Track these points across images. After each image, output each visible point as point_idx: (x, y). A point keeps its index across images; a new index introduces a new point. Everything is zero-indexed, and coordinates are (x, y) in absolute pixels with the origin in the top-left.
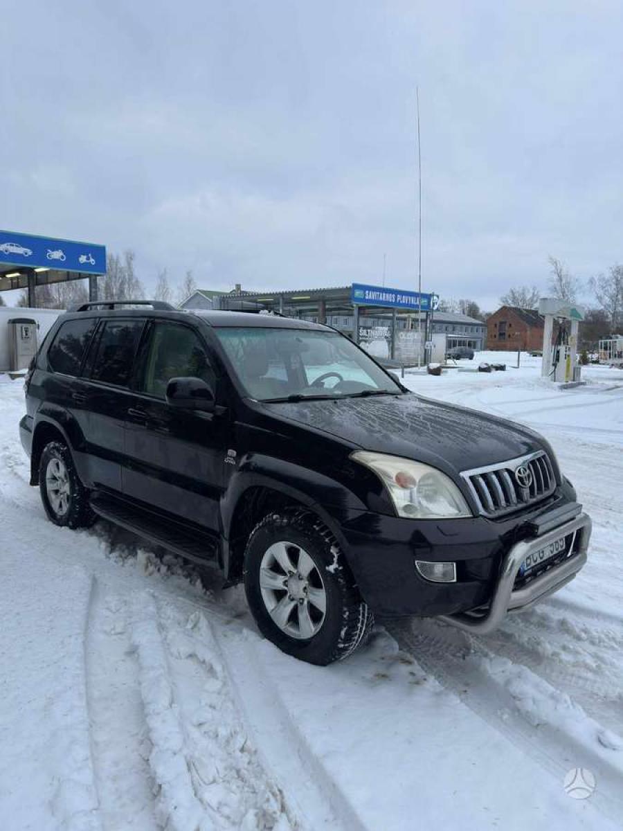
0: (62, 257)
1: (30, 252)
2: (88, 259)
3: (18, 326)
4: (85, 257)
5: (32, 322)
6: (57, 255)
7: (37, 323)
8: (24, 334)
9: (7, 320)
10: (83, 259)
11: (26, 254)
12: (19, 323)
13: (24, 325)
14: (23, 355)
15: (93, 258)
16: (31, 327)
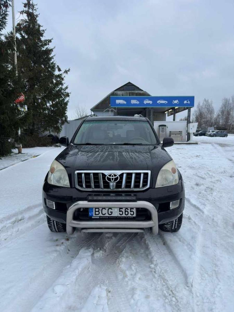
0: (178, 102)
1: (167, 102)
2: (187, 102)
3: (161, 127)
4: (186, 101)
5: (165, 126)
6: (176, 102)
7: (167, 126)
8: (162, 130)
9: (158, 126)
10: (185, 102)
11: (166, 103)
12: (161, 126)
13: (162, 127)
14: (161, 137)
15: (189, 101)
16: (164, 127)
